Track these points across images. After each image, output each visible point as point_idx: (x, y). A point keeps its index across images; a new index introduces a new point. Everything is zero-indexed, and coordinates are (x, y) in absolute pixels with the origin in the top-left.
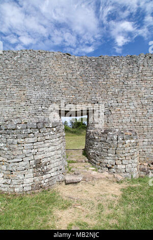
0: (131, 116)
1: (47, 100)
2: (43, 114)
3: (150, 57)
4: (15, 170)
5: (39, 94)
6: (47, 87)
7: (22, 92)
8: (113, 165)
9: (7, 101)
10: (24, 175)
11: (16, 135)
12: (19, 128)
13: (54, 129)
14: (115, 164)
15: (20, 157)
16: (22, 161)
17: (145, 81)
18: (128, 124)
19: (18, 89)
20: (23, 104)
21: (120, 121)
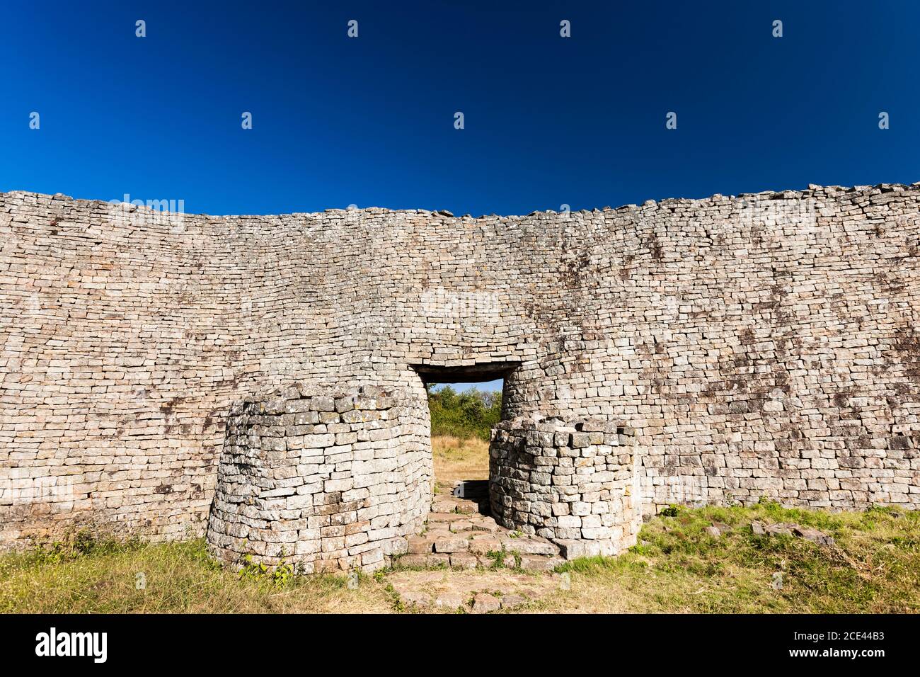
0: (622, 377)
1: (386, 338)
2: (374, 377)
3: (673, 210)
4: (277, 518)
5: (366, 321)
6: (387, 303)
7: (321, 319)
8: (545, 518)
9: (281, 343)
10: (298, 531)
11: (283, 429)
12: (292, 411)
13: (384, 415)
14: (553, 514)
15: (289, 483)
16: (296, 494)
17: (663, 277)
18: (616, 401)
19: (313, 311)
20: (323, 349)
21: (592, 392)
